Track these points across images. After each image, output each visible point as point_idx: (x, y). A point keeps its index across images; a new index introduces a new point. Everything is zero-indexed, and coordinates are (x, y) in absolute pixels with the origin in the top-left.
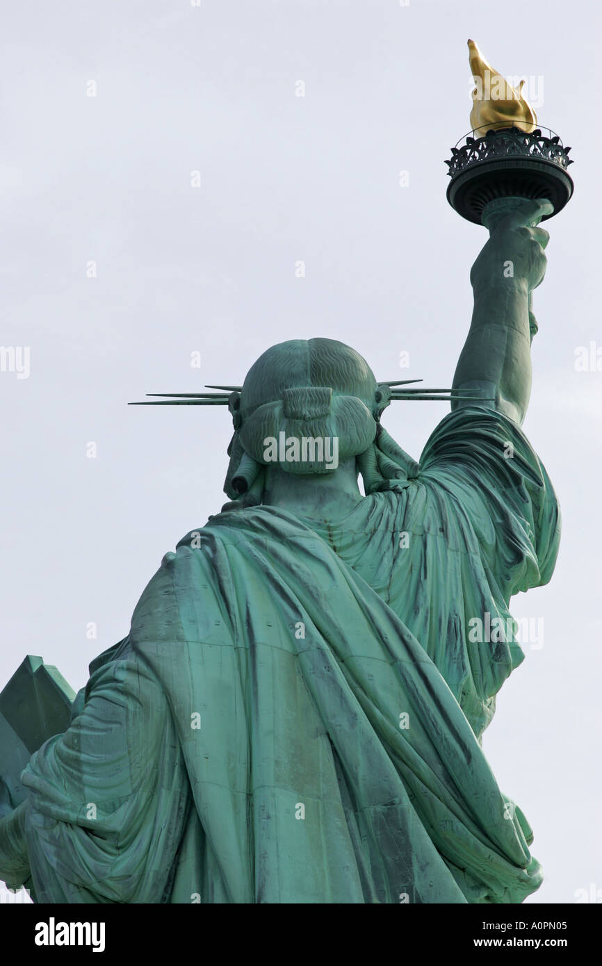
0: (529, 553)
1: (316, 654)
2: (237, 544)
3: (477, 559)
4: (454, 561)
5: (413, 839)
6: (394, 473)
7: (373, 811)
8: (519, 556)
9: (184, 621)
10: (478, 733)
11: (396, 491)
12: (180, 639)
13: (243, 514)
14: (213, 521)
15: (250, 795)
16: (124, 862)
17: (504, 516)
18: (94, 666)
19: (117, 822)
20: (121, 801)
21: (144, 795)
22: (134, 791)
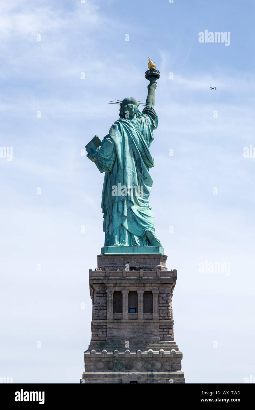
1: (131, 139)
2: (122, 124)
3: (150, 127)
4: (147, 127)
5: (142, 162)
6: (140, 115)
7: (137, 158)
8: (154, 127)
9: (116, 134)
10: (149, 147)
11: (140, 118)
12: (116, 136)
13: (123, 120)
14: (118, 120)
15: (123, 155)
16: (108, 163)
17: (153, 121)
18: (105, 138)
19: (108, 158)
20: (108, 155)
21: (111, 155)
22: (110, 154)
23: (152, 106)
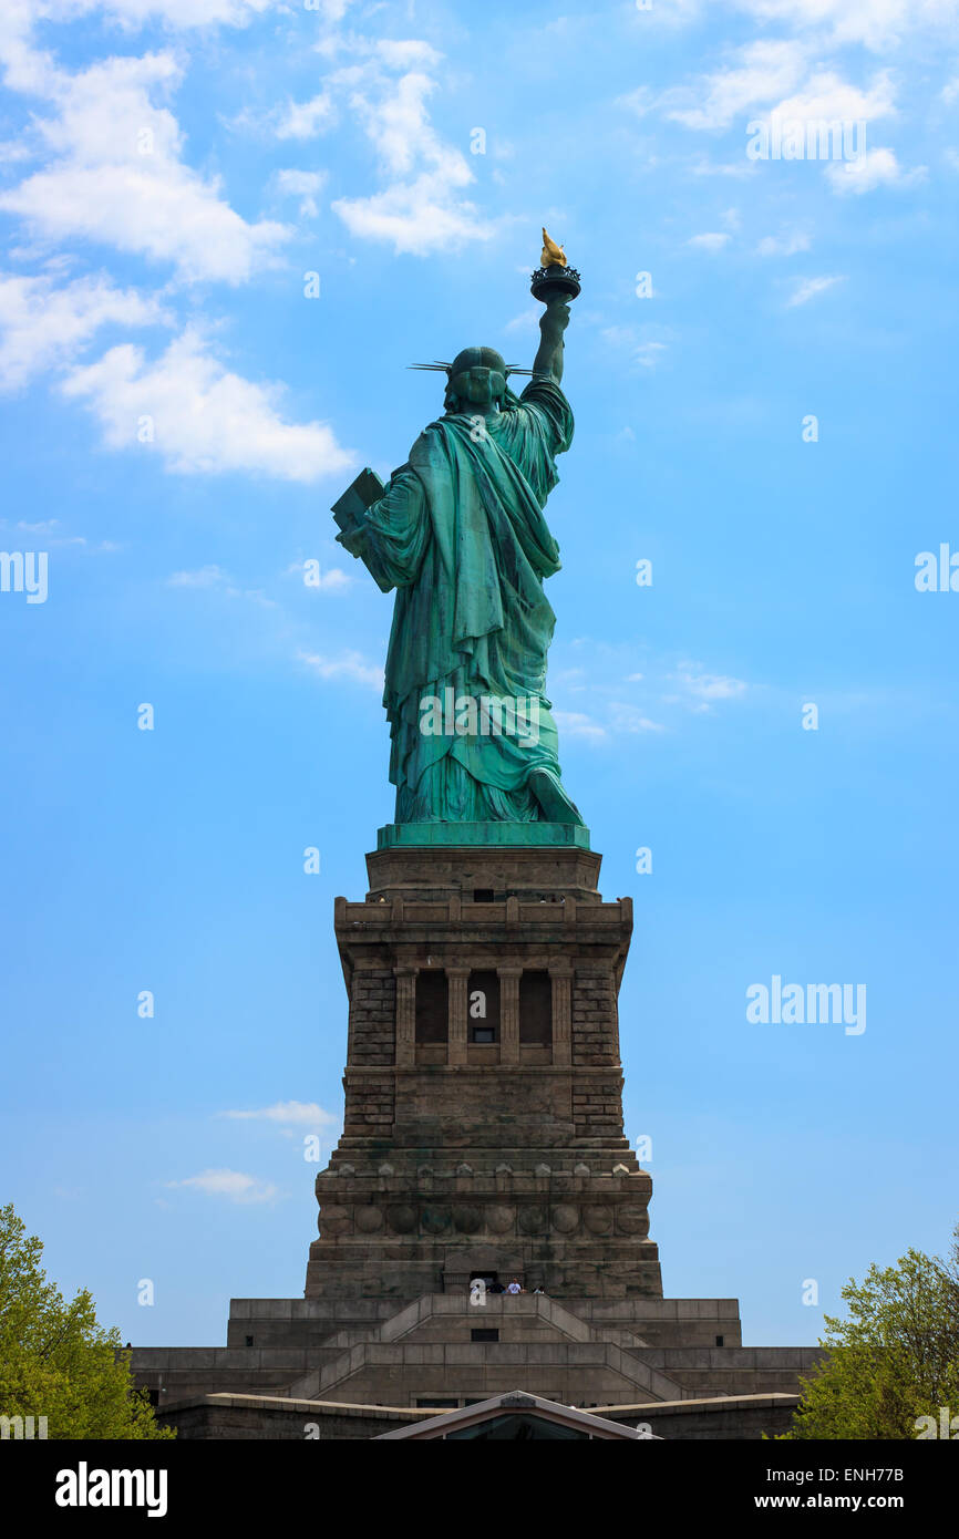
0: (563, 439)
1: (482, 477)
2: (452, 429)
3: (544, 440)
4: (536, 441)
5: (517, 551)
6: (512, 404)
7: (501, 539)
8: (560, 441)
9: (431, 459)
11: (514, 412)
12: (429, 466)
13: (453, 417)
14: (441, 419)
15: (455, 530)
16: (405, 553)
17: (555, 424)
18: (394, 474)
19: (403, 536)
20: (405, 529)
21: (414, 527)
22: (411, 525)
23: (554, 380)
